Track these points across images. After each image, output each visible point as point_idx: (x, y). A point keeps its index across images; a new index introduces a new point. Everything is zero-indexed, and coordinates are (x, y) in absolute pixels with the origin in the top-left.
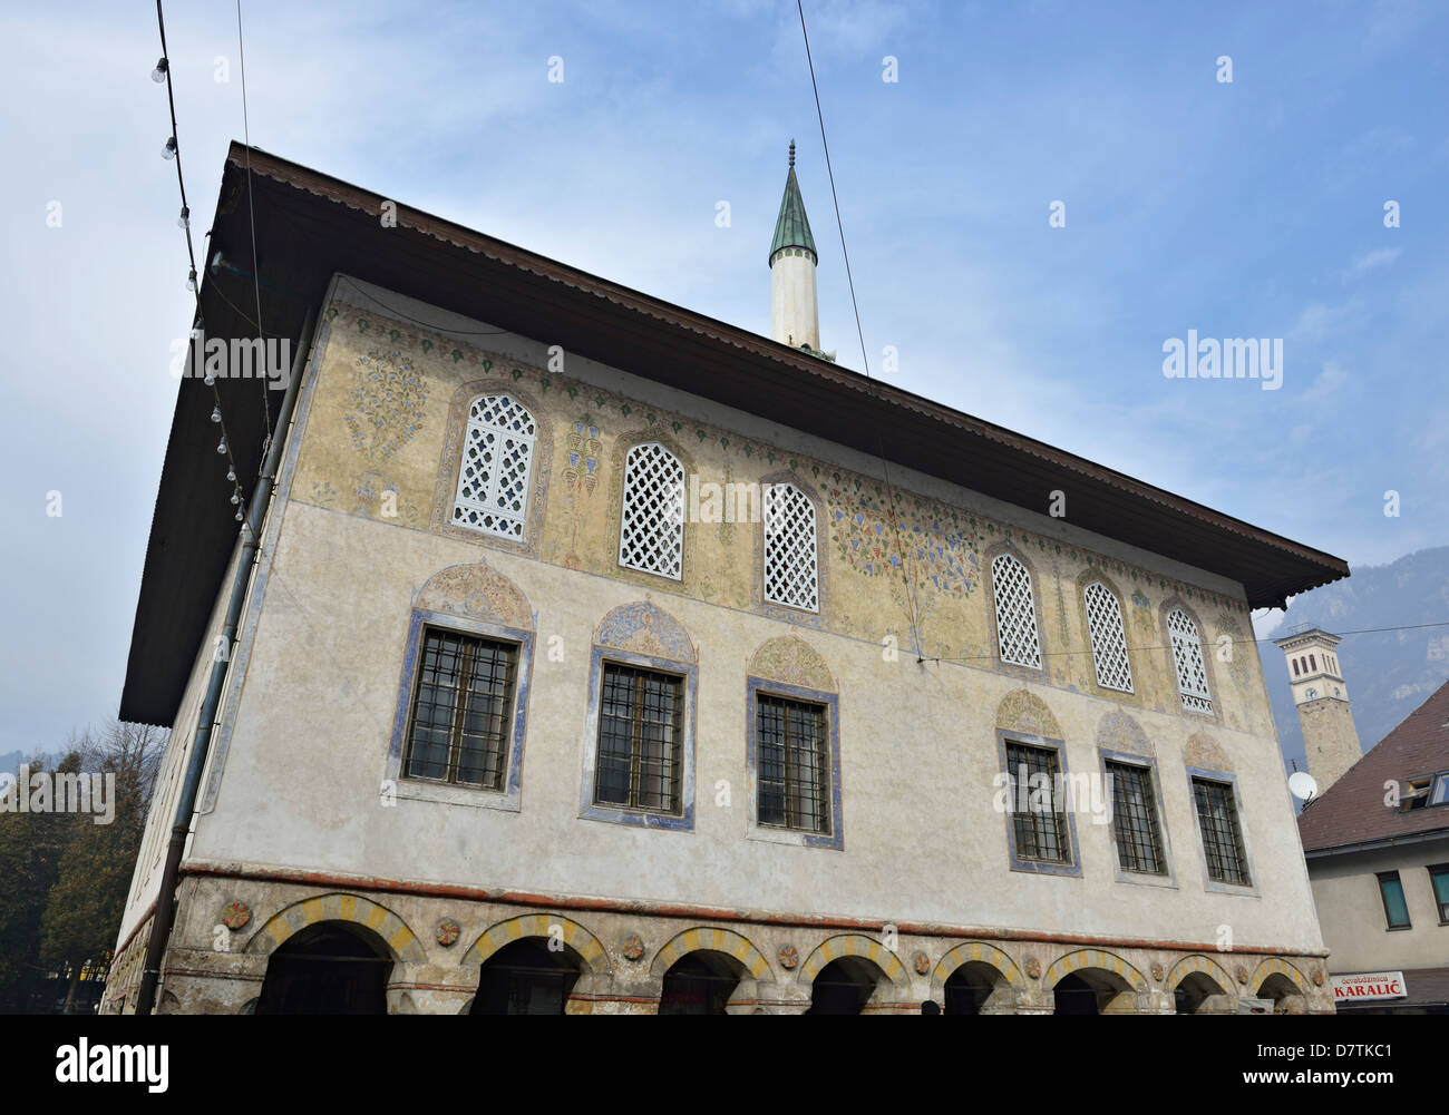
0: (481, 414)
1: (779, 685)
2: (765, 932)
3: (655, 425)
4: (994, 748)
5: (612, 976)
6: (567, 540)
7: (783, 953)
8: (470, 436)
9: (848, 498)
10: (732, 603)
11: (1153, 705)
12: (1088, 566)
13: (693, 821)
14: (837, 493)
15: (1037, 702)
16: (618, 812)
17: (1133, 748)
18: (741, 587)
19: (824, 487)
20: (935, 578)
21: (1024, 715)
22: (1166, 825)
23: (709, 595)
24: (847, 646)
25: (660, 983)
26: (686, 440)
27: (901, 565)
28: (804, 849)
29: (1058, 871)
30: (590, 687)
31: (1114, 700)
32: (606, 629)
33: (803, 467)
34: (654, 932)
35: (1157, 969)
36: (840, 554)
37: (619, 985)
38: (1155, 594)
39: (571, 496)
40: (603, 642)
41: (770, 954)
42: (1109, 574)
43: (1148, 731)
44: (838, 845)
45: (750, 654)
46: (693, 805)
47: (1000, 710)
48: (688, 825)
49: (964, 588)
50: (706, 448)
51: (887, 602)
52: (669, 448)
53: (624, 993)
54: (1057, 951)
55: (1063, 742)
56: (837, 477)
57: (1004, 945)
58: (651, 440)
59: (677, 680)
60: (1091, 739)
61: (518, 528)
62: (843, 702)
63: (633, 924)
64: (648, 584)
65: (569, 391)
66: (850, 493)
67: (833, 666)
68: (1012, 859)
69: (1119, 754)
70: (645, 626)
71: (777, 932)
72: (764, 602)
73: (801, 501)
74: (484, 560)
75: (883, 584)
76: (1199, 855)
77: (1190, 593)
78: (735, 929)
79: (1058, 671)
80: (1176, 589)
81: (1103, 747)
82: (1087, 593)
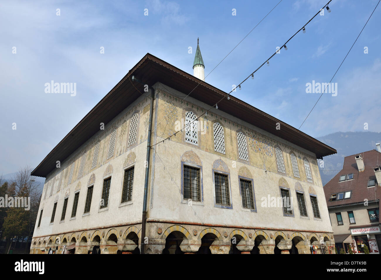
0: (187, 116)
1: (243, 177)
2: (246, 230)
3: (217, 118)
4: (279, 190)
5: (223, 241)
6: (205, 145)
7: (250, 235)
8: (186, 121)
10: (234, 159)
11: (303, 181)
12: (291, 150)
13: (232, 207)
14: (249, 134)
15: (285, 180)
16: (220, 205)
17: (301, 190)
18: (235, 156)
19: (247, 133)
20: (266, 153)
21: (283, 183)
22: (307, 206)
23: (230, 157)
24: (254, 168)
25: (230, 243)
26: (223, 122)
27: (261, 150)
28: (251, 212)
29: (291, 216)
30: (213, 178)
31: (297, 180)
32: (214, 165)
33: (243, 128)
34: (229, 231)
35: (307, 236)
36: (251, 148)
38: (302, 156)
39: (205, 135)
40: (214, 168)
41: (247, 235)
42: (294, 152)
43: (303, 186)
44: (256, 212)
45: (238, 170)
46: (232, 204)
47: (279, 182)
48: (232, 208)
49: (271, 155)
50: (226, 124)
51: (259, 158)
52: (220, 124)
53: (225, 244)
54: (292, 233)
55: (289, 188)
56: (249, 131)
57: (283, 232)
58: (217, 122)
59: (226, 176)
60: (294, 188)
61: (197, 142)
62: (254, 180)
63: (225, 229)
64: (220, 155)
65: (202, 111)
66: (251, 134)
67: (252, 172)
68: (284, 214)
69: (298, 191)
70: (220, 164)
71: (248, 231)
72: (239, 159)
73: (243, 136)
74: (192, 150)
75: (258, 154)
76: (312, 212)
77: (307, 156)
78: (241, 230)
79: (288, 173)
80: (305, 155)
81: (296, 189)
82: (291, 156)
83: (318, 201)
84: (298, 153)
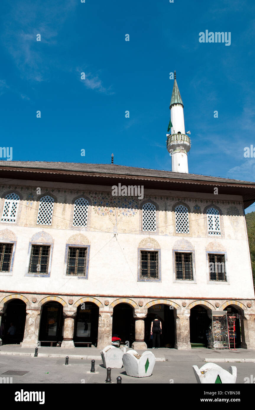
1: (74, 245)
2: (66, 297)
3: (47, 191)
4: (137, 253)
5: (30, 306)
6: (25, 221)
7: (69, 301)
8: (5, 203)
9: (98, 198)
10: (64, 228)
11: (196, 236)
12: (178, 201)
13: (50, 275)
14: (95, 197)
15: (153, 240)
16: (34, 274)
17: (186, 248)
18: (67, 224)
19: (92, 197)
20: (123, 213)
21: (148, 244)
22: (195, 268)
23: (58, 227)
24: (95, 233)
25: (40, 307)
26: (55, 193)
27: (113, 212)
28: (78, 280)
29: (153, 281)
30: (28, 250)
31: (181, 236)
32: (33, 238)
33: (86, 193)
34: (40, 297)
35: (184, 304)
36: (95, 212)
37: (32, 307)
38: (203, 205)
39: (26, 211)
40: (32, 241)
41: (67, 302)
42: (186, 202)
43: (193, 243)
44: (87, 278)
45: (67, 239)
46: (50, 272)
47: (140, 243)
49: (133, 214)
50: (61, 194)
51: (107, 221)
52: (51, 196)
53: (32, 309)
54: (149, 300)
55: (160, 249)
56: (96, 194)
57: (133, 299)
58: (46, 195)
59: (48, 247)
60: (171, 248)
61: (14, 221)
62: (91, 247)
63: (35, 296)
64: (43, 227)
65: (27, 189)
66: (99, 196)
67: (90, 239)
68: (138, 279)
69: (180, 250)
70: (42, 236)
71: (69, 297)
72: (72, 227)
73: (85, 201)
74: (7, 228)
75: (107, 217)
76: (207, 274)
77: (218, 202)
78: (59, 296)
79: (162, 231)
80: (212, 202)
81: (175, 249)
82: (176, 209)
83: (227, 260)
84: (195, 202)
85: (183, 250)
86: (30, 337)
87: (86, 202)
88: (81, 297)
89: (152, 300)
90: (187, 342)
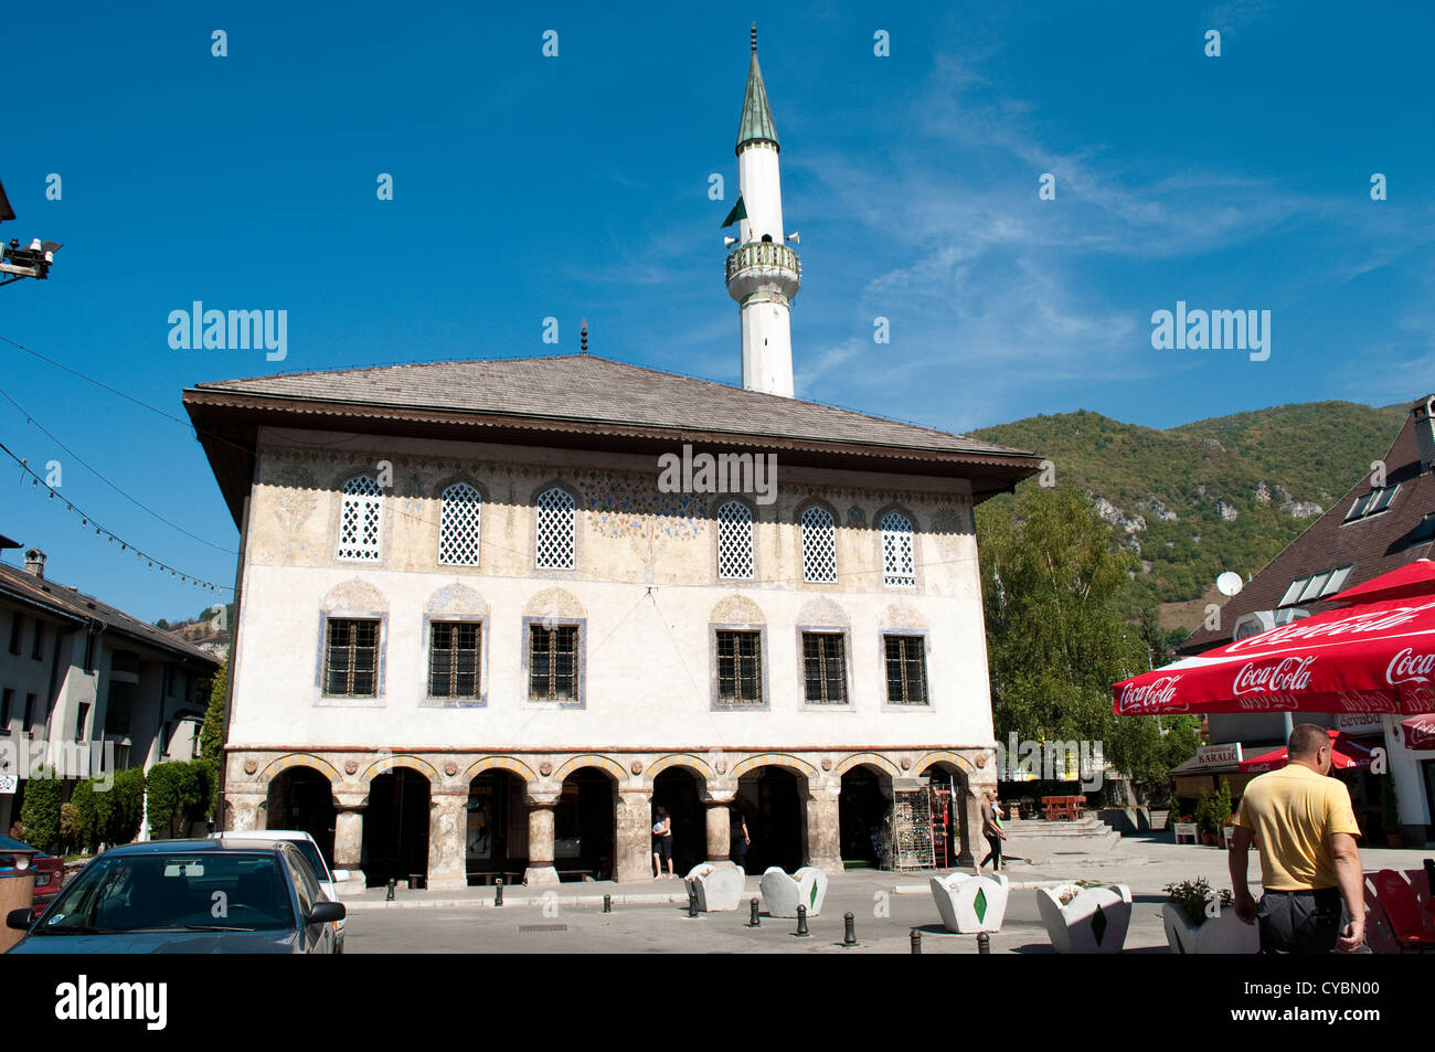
1: (544, 620)
2: (532, 757)
3: (460, 471)
4: (706, 637)
5: (440, 784)
6: (406, 556)
7: (542, 768)
8: (344, 506)
9: (601, 488)
10: (514, 574)
11: (854, 589)
12: (808, 496)
13: (486, 703)
14: (592, 487)
15: (747, 602)
16: (442, 700)
17: (831, 622)
18: (520, 563)
19: (582, 484)
20: (668, 531)
21: (735, 612)
22: (852, 672)
23: (497, 572)
24: (596, 588)
25: (468, 785)
26: (481, 476)
27: (640, 527)
28: (559, 712)
29: (749, 709)
30: (423, 638)
31: (817, 590)
32: (431, 604)
33: (567, 473)
34: (463, 761)
36: (593, 528)
37: (445, 787)
38: (872, 506)
39: (407, 529)
40: (430, 611)
41: (536, 769)
42: (828, 498)
43: (846, 607)
44: (582, 706)
45: (525, 603)
46: (486, 694)
47: (714, 611)
49: (692, 533)
50: (494, 479)
51: (628, 553)
52: (470, 484)
53: (448, 791)
54: (742, 756)
55: (765, 626)
56: (593, 476)
57: (700, 755)
58: (458, 481)
59: (476, 626)
60: (791, 620)
61: (376, 555)
62: (589, 623)
63: (452, 757)
64: (457, 573)
65: (403, 462)
66: (603, 484)
67: (584, 601)
68: (712, 705)
69: (815, 627)
70: (454, 597)
71: (539, 756)
72: (535, 569)
73: (564, 498)
74: (357, 577)
75: (625, 541)
76: (880, 688)
77: (909, 498)
78: (514, 756)
79: (769, 577)
80: (895, 497)
81: (802, 624)
82: (803, 517)
83: (930, 650)
84: (850, 497)
85: (820, 627)
86: (448, 864)
87: (568, 499)
88: (571, 756)
89: (747, 755)
90: (833, 857)
